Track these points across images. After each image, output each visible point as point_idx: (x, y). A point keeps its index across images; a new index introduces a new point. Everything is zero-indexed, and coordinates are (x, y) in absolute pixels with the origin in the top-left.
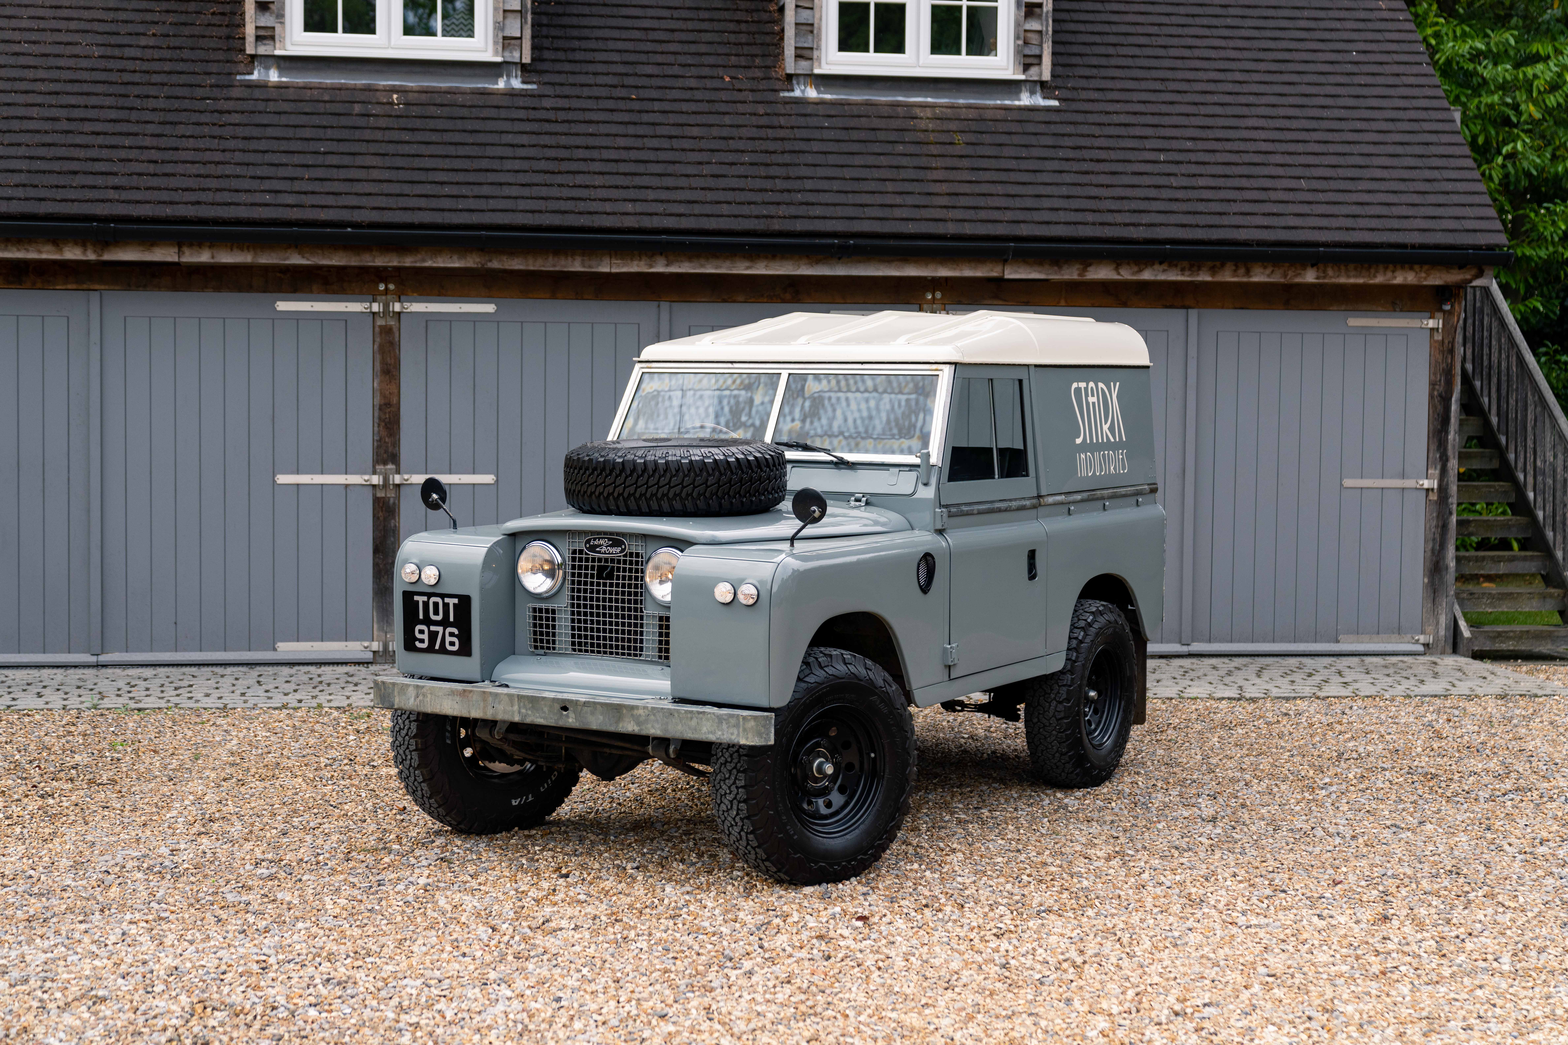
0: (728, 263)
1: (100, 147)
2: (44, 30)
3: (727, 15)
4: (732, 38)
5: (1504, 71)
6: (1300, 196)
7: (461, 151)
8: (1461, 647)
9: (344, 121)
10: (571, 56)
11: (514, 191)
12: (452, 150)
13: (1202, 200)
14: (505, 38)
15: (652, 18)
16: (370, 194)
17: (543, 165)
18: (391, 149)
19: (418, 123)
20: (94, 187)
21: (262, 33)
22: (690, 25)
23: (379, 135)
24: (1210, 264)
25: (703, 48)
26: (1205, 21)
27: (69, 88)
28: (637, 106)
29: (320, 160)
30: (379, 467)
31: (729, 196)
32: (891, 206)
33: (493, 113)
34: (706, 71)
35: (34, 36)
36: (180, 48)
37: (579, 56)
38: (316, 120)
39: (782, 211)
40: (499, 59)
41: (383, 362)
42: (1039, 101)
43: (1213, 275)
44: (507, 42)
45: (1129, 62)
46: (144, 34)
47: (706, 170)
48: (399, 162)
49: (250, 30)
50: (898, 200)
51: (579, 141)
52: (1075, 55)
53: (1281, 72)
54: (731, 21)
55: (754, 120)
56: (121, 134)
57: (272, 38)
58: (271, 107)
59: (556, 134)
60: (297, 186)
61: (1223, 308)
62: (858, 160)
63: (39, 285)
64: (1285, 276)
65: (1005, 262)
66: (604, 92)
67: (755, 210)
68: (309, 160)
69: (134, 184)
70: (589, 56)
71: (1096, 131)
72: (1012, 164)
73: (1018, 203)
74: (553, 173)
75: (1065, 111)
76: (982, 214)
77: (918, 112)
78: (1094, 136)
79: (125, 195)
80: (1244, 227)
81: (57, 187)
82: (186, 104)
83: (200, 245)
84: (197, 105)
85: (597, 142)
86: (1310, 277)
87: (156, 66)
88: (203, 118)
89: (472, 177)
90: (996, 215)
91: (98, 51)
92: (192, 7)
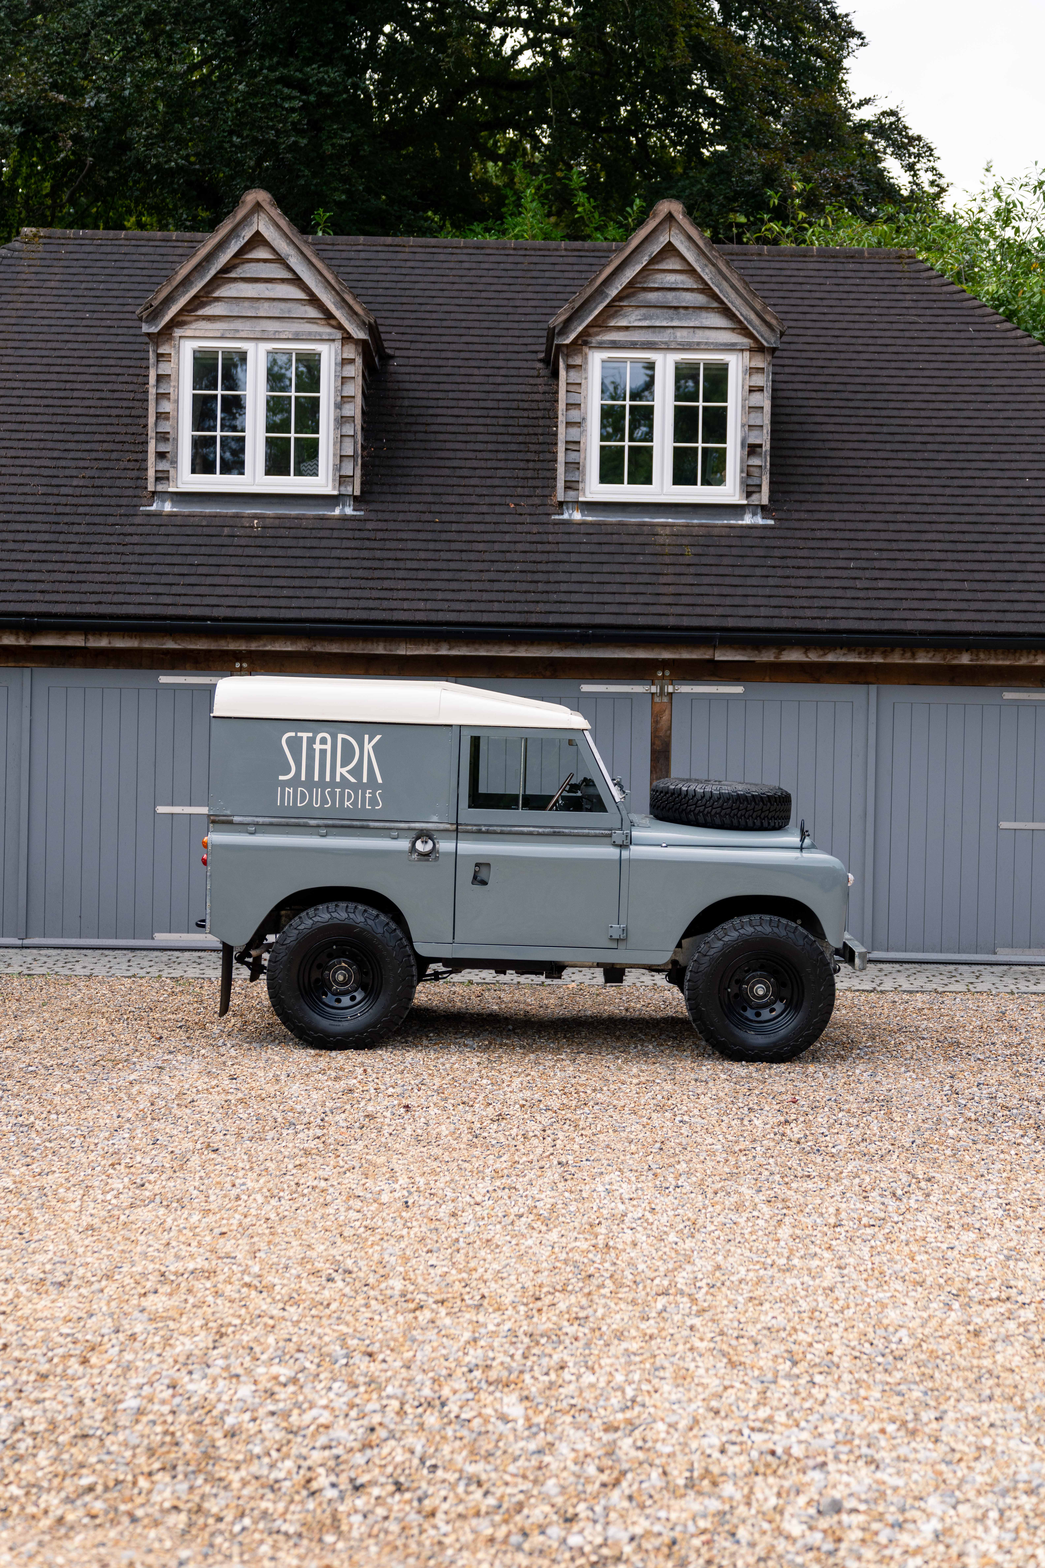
0: (496, 648)
1: (34, 561)
3: (520, 456)
4: (521, 474)
6: (962, 595)
7: (300, 563)
9: (215, 541)
10: (393, 489)
11: (336, 593)
12: (292, 562)
13: (879, 599)
14: (341, 476)
15: (460, 459)
16: (227, 596)
17: (360, 573)
18: (247, 561)
19: (270, 542)
20: (27, 591)
21: (160, 475)
23: (239, 551)
24: (882, 649)
25: (496, 482)
26: (906, 455)
27: (17, 518)
28: (438, 527)
29: (193, 570)
31: (500, 596)
32: (627, 604)
33: (327, 533)
34: (497, 500)
36: (102, 487)
37: (399, 489)
38: (194, 540)
39: (540, 607)
40: (336, 493)
42: (759, 520)
43: (885, 658)
44: (342, 479)
45: (837, 489)
46: (77, 477)
47: (485, 576)
48: (252, 571)
49: (151, 473)
50: (633, 599)
51: (390, 554)
52: (795, 483)
53: (963, 496)
54: (522, 460)
55: (529, 538)
56: (50, 552)
57: (168, 479)
58: (163, 530)
59: (374, 549)
60: (175, 590)
61: (899, 683)
62: (606, 568)
64: (945, 658)
65: (715, 648)
66: (415, 517)
67: (519, 607)
68: (186, 570)
69: (55, 589)
70: (407, 489)
71: (801, 544)
72: (729, 571)
73: (728, 601)
74: (367, 579)
75: (779, 528)
76: (698, 610)
77: (660, 530)
78: (799, 548)
79: (48, 597)
80: (911, 620)
82: (100, 529)
83: (101, 634)
84: (108, 529)
86: (965, 659)
87: (82, 501)
88: (112, 539)
89: (305, 583)
90: (709, 610)
91: (41, 490)
92: (114, 455)
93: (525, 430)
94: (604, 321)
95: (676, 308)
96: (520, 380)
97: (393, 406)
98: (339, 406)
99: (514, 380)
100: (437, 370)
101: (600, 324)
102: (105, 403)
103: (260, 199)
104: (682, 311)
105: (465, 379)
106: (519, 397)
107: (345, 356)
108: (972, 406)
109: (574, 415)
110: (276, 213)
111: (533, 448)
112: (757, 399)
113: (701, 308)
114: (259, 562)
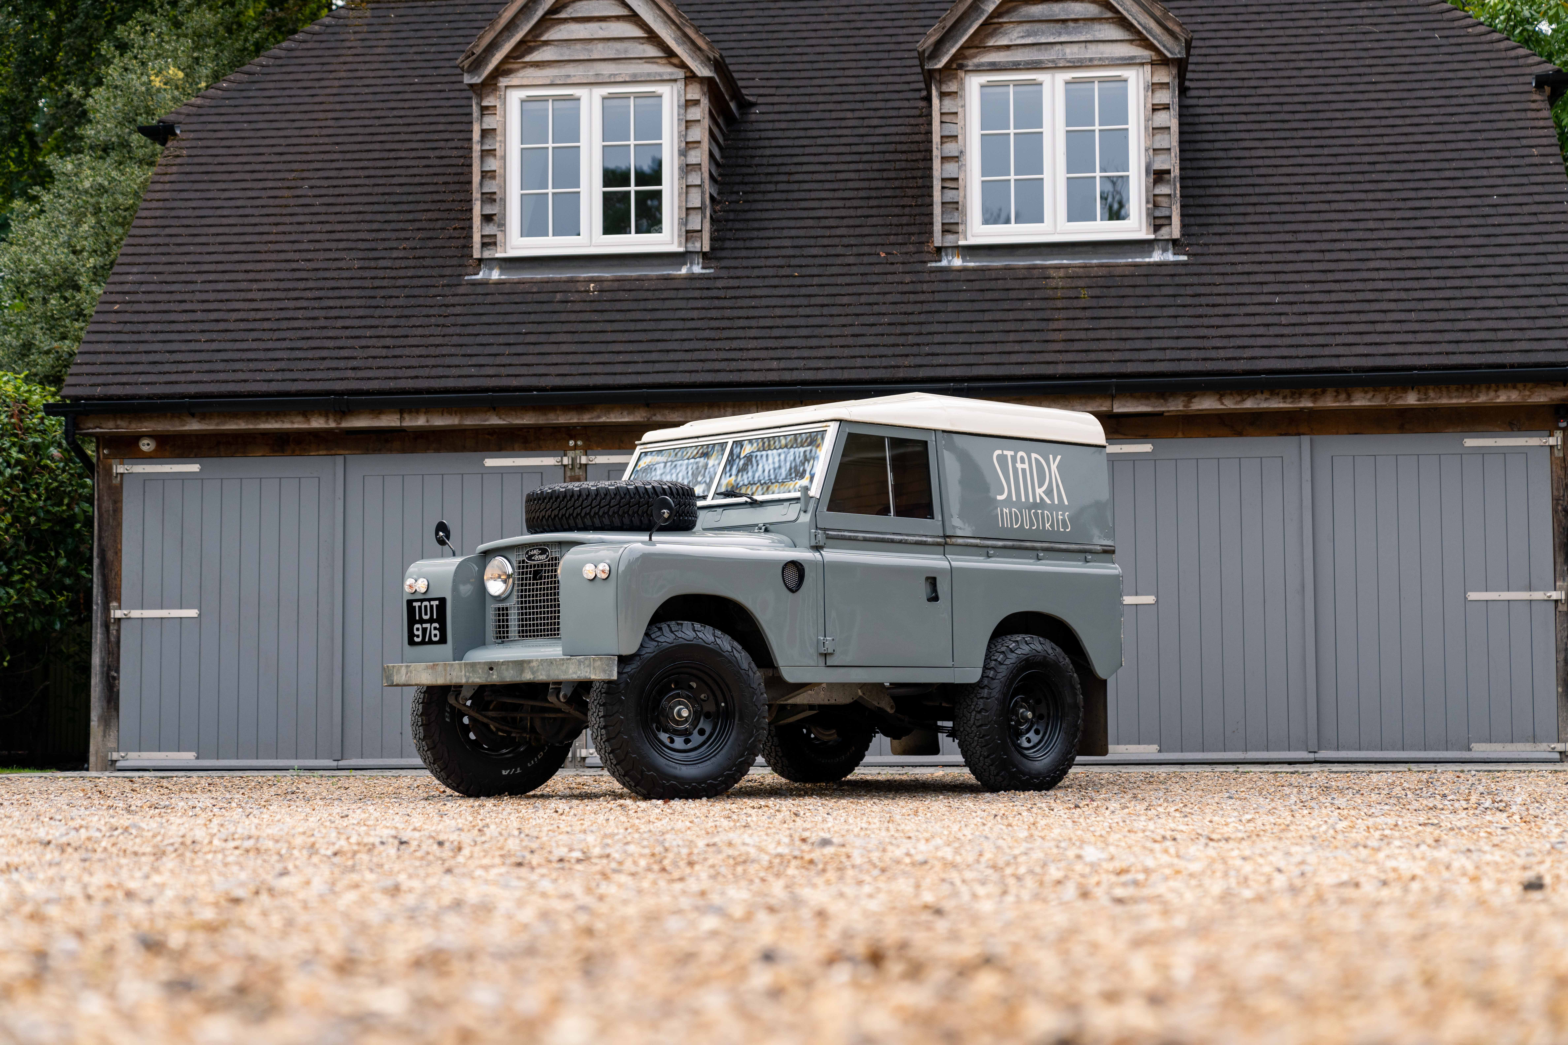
1: (347, 338)
2: (318, 250)
3: (895, 202)
4: (895, 220)
6: (1406, 327)
7: (640, 326)
9: (545, 307)
10: (748, 244)
11: (679, 356)
12: (632, 326)
13: (1308, 335)
14: (687, 232)
15: (826, 208)
16: (557, 364)
17: (706, 334)
18: (581, 327)
19: (607, 306)
20: (337, 369)
21: (486, 240)
22: (859, 212)
23: (573, 317)
24: (1311, 390)
25: (866, 231)
26: (1349, 178)
27: (331, 294)
28: (798, 281)
29: (521, 339)
31: (864, 351)
32: (1010, 353)
33: (672, 294)
34: (866, 250)
35: (309, 256)
36: (423, 258)
37: (755, 244)
38: (523, 308)
39: (910, 361)
40: (682, 249)
43: (1314, 402)
44: (689, 235)
45: (1265, 218)
46: (397, 249)
47: (848, 331)
48: (586, 337)
49: (477, 239)
50: (1017, 348)
51: (741, 313)
52: (1214, 215)
53: (1416, 219)
54: (897, 206)
55: (901, 288)
56: (365, 327)
57: (495, 244)
58: (489, 299)
59: (723, 308)
60: (499, 360)
61: (1337, 433)
62: (987, 316)
63: (297, 452)
64: (1387, 399)
65: (1113, 397)
66: (771, 272)
67: (885, 362)
68: (512, 339)
69: (368, 365)
70: (764, 243)
71: (1218, 280)
72: (1130, 312)
73: (1128, 345)
74: (714, 340)
75: (1192, 264)
76: (1093, 356)
77: (1053, 273)
78: (1215, 285)
79: (360, 374)
80: (1343, 356)
81: (308, 370)
82: (421, 301)
83: (418, 412)
84: (429, 302)
85: (755, 312)
86: (1411, 399)
87: (402, 273)
88: (432, 311)
89: (644, 347)
90: (1105, 356)
91: (357, 264)
92: (439, 224)
93: (903, 174)
94: (982, 40)
95: (1064, 21)
97: (753, 157)
98: (683, 153)
99: (892, 121)
100: (804, 116)
101: (976, 44)
102: (431, 171)
104: (1071, 24)
105: (837, 124)
106: (897, 139)
107: (689, 97)
108: (1433, 120)
109: (951, 149)
111: (910, 192)
112: (1163, 119)
113: (1092, 20)
114: (594, 327)
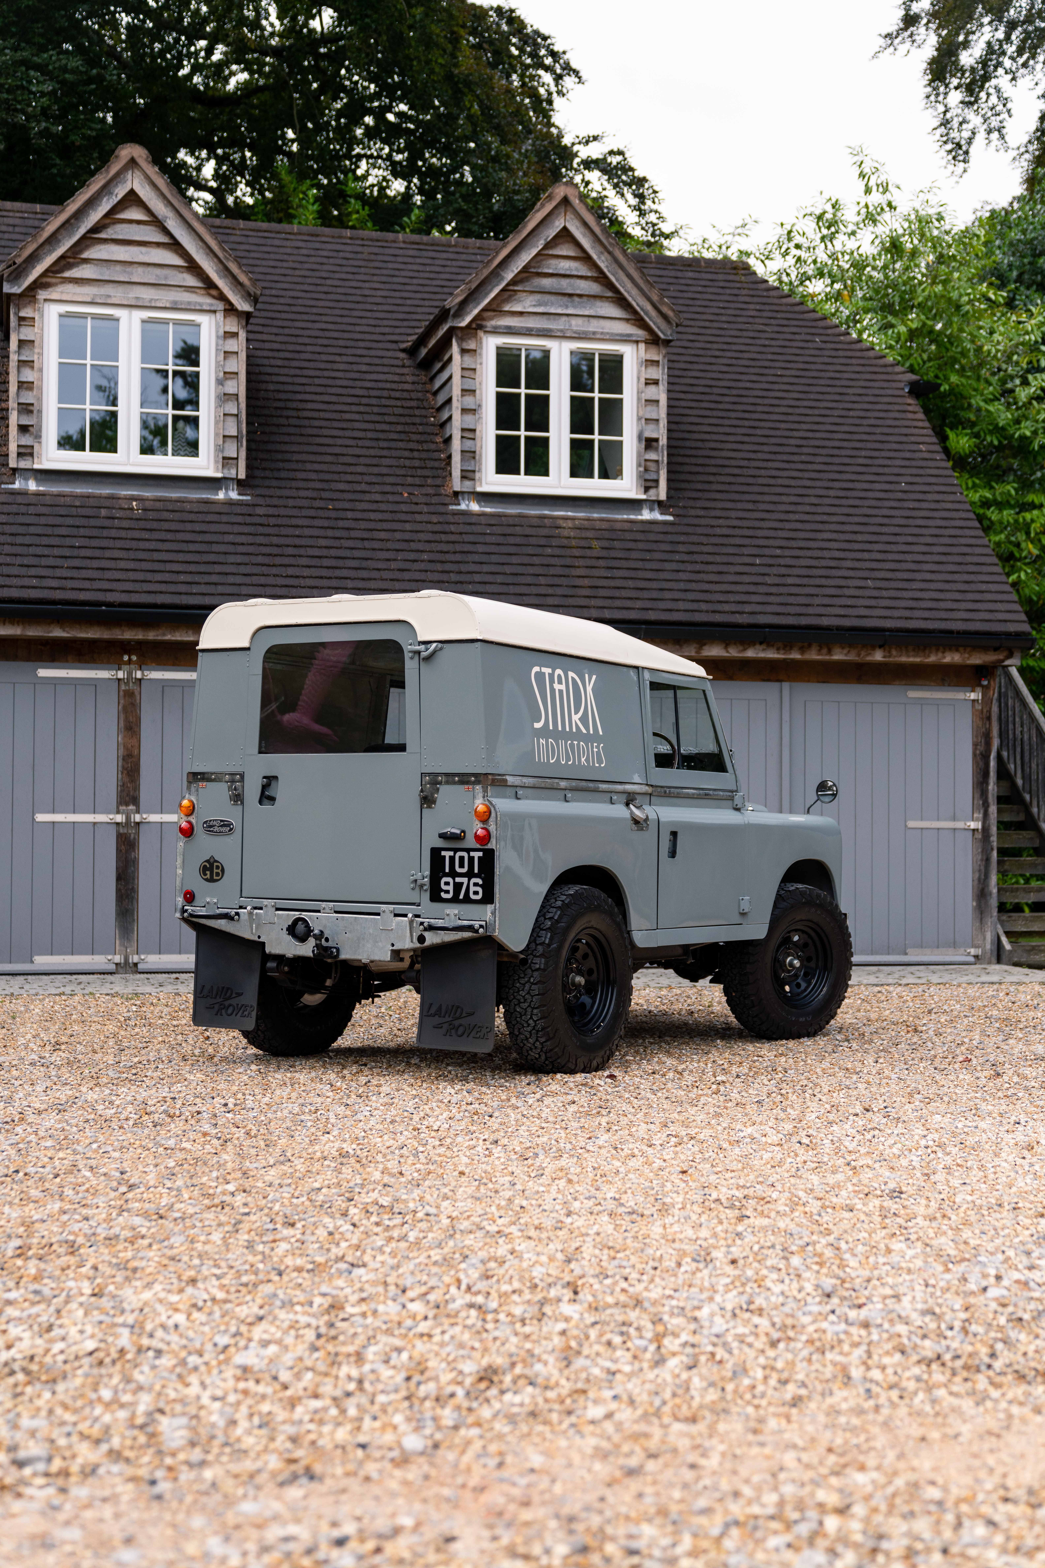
3: (403, 445)
4: (407, 463)
5: (1008, 515)
6: (867, 593)
7: (192, 547)
8: (1004, 957)
9: (93, 522)
10: (276, 474)
11: (238, 579)
12: (184, 547)
13: (792, 595)
14: (224, 458)
15: (340, 446)
16: (119, 580)
17: (260, 560)
18: (134, 544)
19: (155, 525)
21: (22, 450)
22: (372, 452)
23: (123, 534)
24: (800, 644)
25: (385, 471)
26: (785, 457)
28: (333, 514)
29: (75, 552)
30: (122, 808)
33: (216, 518)
34: (388, 488)
37: (283, 474)
38: (69, 521)
40: (220, 475)
41: (126, 720)
42: (657, 516)
43: (802, 653)
44: (226, 461)
45: (727, 487)
47: (393, 565)
48: (141, 555)
49: (13, 448)
50: (550, 591)
51: (288, 541)
53: (847, 498)
54: (405, 449)
55: (430, 527)
57: (31, 455)
58: (32, 510)
59: (269, 535)
60: (58, 573)
61: (810, 681)
62: (516, 560)
64: (859, 655)
66: (305, 503)
68: (67, 552)
70: (291, 475)
71: (704, 540)
72: (640, 564)
73: (646, 594)
75: (679, 524)
76: (618, 603)
77: (561, 523)
78: (703, 544)
80: (826, 615)
85: (303, 542)
86: (878, 656)
89: (202, 568)
90: (629, 604)
93: (402, 420)
94: (499, 305)
95: (570, 295)
96: (386, 369)
98: (220, 382)
99: (380, 369)
100: (296, 356)
101: (494, 309)
103: (135, 155)
104: (576, 299)
105: (329, 366)
106: (388, 386)
107: (228, 329)
108: (836, 413)
109: (469, 402)
110: (153, 171)
111: (414, 437)
112: (652, 392)
113: (595, 297)
114: (147, 545)
